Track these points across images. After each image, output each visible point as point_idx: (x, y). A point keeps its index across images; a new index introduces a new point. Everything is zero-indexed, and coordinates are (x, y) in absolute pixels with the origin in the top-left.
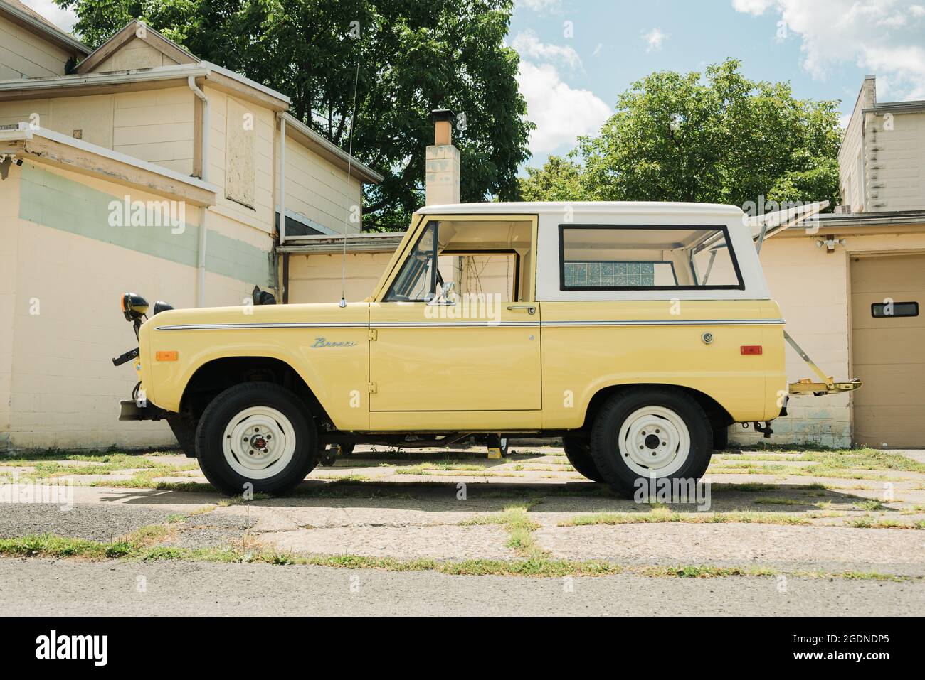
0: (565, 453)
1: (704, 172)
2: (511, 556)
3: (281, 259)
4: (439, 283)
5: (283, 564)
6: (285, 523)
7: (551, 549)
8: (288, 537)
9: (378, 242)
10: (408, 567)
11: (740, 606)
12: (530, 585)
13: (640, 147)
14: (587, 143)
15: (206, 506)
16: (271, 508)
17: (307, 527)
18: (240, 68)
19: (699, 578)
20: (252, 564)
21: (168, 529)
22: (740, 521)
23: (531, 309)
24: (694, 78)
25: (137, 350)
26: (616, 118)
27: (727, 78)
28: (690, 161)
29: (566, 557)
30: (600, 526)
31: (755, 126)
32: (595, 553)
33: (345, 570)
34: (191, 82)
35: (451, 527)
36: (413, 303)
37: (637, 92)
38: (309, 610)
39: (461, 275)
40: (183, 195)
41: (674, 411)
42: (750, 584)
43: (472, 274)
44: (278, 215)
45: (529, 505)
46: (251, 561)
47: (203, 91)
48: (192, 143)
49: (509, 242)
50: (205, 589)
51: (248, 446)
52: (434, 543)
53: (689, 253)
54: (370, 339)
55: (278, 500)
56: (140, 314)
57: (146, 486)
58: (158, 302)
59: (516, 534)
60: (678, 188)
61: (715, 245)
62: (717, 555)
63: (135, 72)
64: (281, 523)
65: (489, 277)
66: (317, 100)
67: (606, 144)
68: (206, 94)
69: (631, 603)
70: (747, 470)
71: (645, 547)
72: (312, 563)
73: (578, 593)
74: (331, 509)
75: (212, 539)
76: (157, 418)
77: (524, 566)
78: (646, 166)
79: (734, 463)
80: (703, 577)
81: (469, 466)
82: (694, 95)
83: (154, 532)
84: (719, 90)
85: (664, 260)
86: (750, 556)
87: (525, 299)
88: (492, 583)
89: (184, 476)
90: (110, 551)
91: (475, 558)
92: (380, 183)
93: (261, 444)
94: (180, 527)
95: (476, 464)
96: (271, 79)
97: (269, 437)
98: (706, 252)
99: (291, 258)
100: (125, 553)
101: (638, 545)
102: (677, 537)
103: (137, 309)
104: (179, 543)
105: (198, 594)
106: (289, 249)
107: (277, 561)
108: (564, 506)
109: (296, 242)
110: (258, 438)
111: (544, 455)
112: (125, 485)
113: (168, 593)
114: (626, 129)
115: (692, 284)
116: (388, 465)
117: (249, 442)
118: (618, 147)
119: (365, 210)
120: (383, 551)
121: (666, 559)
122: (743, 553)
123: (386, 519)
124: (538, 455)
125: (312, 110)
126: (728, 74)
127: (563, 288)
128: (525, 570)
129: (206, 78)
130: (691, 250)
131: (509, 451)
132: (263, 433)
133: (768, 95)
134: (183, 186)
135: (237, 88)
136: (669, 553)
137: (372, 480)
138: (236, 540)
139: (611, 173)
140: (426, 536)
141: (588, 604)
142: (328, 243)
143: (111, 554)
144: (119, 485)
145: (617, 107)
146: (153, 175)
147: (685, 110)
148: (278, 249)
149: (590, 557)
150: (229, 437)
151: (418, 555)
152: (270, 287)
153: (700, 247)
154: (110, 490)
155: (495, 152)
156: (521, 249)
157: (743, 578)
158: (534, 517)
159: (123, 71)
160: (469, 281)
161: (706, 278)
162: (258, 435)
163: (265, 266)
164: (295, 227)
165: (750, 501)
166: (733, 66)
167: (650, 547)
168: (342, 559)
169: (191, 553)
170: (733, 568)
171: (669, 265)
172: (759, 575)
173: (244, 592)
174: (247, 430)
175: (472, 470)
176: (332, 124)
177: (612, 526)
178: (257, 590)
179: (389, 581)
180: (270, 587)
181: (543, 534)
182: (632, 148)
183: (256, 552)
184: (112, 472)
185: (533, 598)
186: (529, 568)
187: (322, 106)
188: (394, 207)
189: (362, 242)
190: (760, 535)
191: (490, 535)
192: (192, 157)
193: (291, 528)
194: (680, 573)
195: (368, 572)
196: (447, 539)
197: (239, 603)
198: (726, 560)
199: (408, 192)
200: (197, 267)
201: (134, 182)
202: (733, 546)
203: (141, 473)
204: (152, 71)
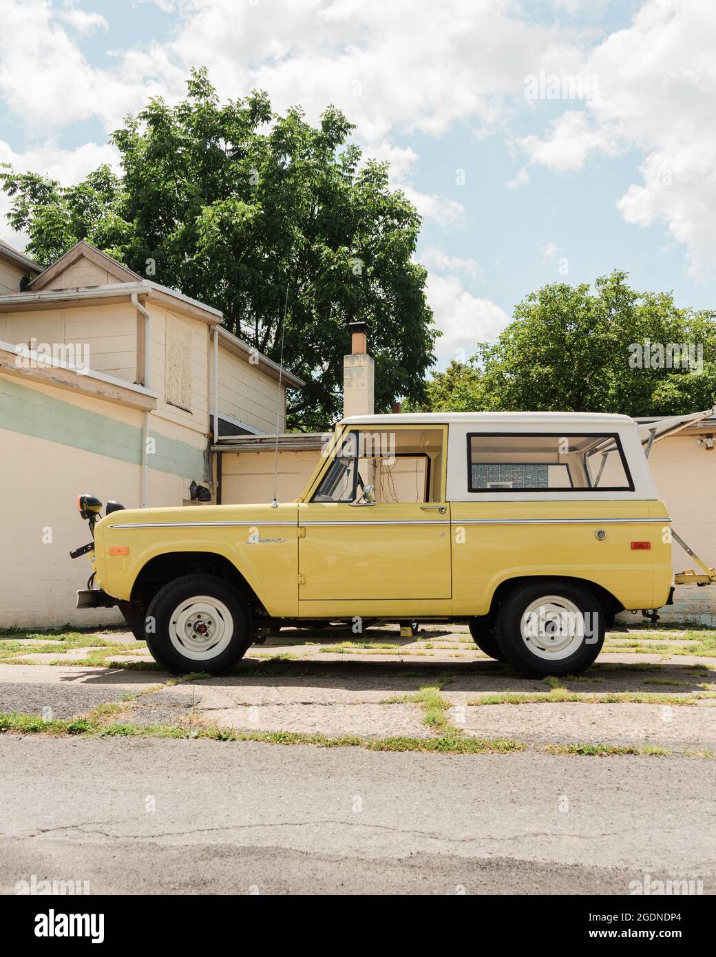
0: (469, 631)
1: (593, 375)
2: (427, 733)
3: (215, 456)
4: (359, 485)
5: (225, 740)
6: (225, 702)
7: (462, 727)
8: (228, 714)
9: (300, 441)
10: (337, 744)
11: (635, 784)
12: (446, 762)
13: (534, 353)
14: (486, 350)
15: (155, 685)
16: (213, 687)
17: (245, 705)
18: (176, 283)
19: (597, 756)
20: (198, 740)
21: (122, 707)
22: (631, 702)
23: (442, 509)
24: (584, 289)
25: (92, 544)
26: (513, 326)
27: (614, 289)
28: (580, 364)
29: (476, 734)
30: (505, 705)
31: (640, 332)
32: (502, 731)
33: (281, 746)
34: (134, 298)
35: (373, 705)
36: (337, 504)
37: (532, 303)
38: (251, 785)
39: (375, 471)
40: (128, 401)
41: (570, 600)
42: (643, 763)
43: (385, 469)
44: (212, 417)
45: (441, 684)
46: (196, 737)
47: (144, 306)
48: (135, 353)
49: (421, 446)
50: (158, 764)
51: (191, 631)
52: (358, 721)
53: (583, 455)
54: (299, 536)
55: (218, 678)
56: (95, 513)
57: (100, 665)
58: (109, 502)
59: (431, 712)
60: (568, 390)
61: (606, 449)
62: (613, 734)
63: (84, 289)
64: (222, 702)
65: (401, 472)
66: (245, 312)
67: (503, 350)
68: (146, 309)
69: (537, 779)
70: (634, 649)
71: (547, 726)
72: (250, 739)
73: (489, 770)
74: (265, 688)
75: (162, 716)
76: (110, 605)
77: (440, 744)
78: (541, 370)
79: (622, 642)
80: (601, 755)
81: (386, 645)
82: (584, 305)
83: (110, 710)
84: (607, 300)
85: (561, 462)
86: (642, 736)
87: (437, 499)
88: (411, 759)
89: (133, 654)
90: (71, 728)
91: (396, 734)
92: (301, 387)
93: (203, 629)
94: (132, 705)
95: (390, 643)
96: (204, 293)
97: (210, 623)
98: (598, 455)
99: (223, 455)
100: (84, 730)
101: (540, 724)
102: (575, 717)
103: (91, 508)
104: (132, 720)
105: (151, 769)
106: (222, 448)
107: (220, 738)
108: (472, 685)
109: (228, 442)
110: (200, 623)
111: (450, 633)
112: (81, 664)
113: (125, 768)
114: (521, 336)
115: (586, 486)
116: (312, 643)
117: (192, 627)
118: (514, 353)
119: (288, 411)
120: (313, 728)
121: (566, 737)
122: (636, 732)
123: (315, 698)
124: (445, 633)
125: (241, 321)
126: (615, 285)
127: (471, 490)
128: (441, 747)
129: (147, 295)
130: (585, 454)
131: (419, 630)
132: (205, 618)
133: (652, 304)
134: (128, 391)
135: (175, 304)
136: (568, 732)
137: (299, 659)
138: (182, 717)
139: (508, 376)
140: (350, 714)
141: (498, 781)
142: (256, 442)
143: (72, 731)
144: (75, 664)
145: (513, 317)
146: (100, 383)
147: (575, 318)
148: (212, 448)
149: (498, 735)
150: (174, 623)
151: (345, 731)
152: (205, 482)
153: (593, 451)
154: (66, 669)
155: (404, 358)
156: (432, 453)
157: (637, 757)
158: (447, 696)
159: (72, 289)
160: (382, 475)
161: (598, 478)
162: (200, 621)
163: (201, 463)
164: (227, 428)
165: (641, 681)
166: (620, 277)
167: (552, 726)
168: (278, 736)
169: (143, 730)
170: (627, 747)
171: (565, 466)
172: (652, 754)
173: (192, 767)
174: (190, 617)
175: (387, 648)
176: (259, 334)
177: (517, 706)
178: (204, 766)
179: (320, 757)
180: (215, 762)
181: (455, 712)
182: (528, 354)
183: (201, 729)
184: (68, 651)
185: (449, 774)
186: (444, 746)
187: (249, 318)
188: (314, 407)
189: (287, 442)
190: (651, 715)
191: (408, 713)
192: (135, 365)
193: (230, 705)
194: (580, 752)
195: (301, 748)
196: (370, 716)
197: (188, 778)
198: (620, 739)
199: (327, 394)
200: (141, 465)
201: (85, 389)
202: (626, 726)
203: (95, 652)
204: (100, 288)
